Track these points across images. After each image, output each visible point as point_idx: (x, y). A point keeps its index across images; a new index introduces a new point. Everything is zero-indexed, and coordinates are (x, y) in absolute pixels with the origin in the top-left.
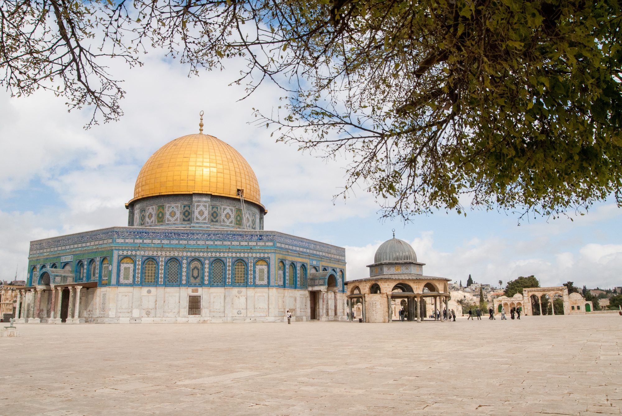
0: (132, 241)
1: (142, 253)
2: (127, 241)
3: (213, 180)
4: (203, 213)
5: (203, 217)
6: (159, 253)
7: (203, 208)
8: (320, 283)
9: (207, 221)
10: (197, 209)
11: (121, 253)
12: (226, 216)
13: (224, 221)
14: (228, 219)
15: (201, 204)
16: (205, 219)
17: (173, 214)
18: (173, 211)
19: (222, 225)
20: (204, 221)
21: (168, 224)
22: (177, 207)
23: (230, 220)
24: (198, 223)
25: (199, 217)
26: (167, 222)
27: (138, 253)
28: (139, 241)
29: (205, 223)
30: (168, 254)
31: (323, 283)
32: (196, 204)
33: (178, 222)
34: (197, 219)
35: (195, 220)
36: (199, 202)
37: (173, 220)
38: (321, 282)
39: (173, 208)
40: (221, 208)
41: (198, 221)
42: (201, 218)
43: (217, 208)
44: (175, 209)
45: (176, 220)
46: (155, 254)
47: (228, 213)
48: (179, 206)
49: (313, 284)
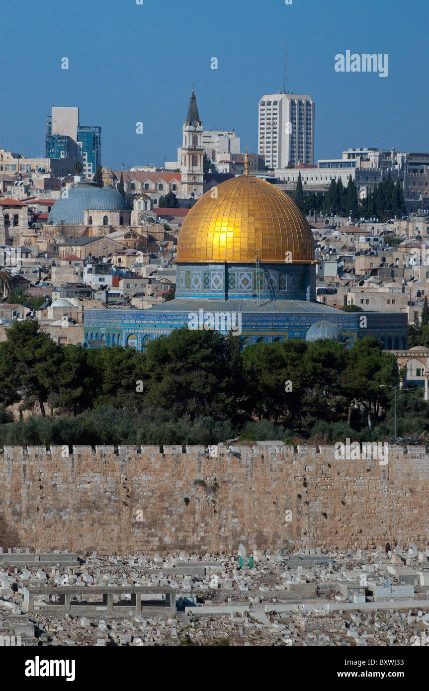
0: (134, 322)
1: (142, 331)
2: (131, 322)
3: (230, 246)
4: (218, 282)
5: (219, 285)
6: (153, 331)
7: (219, 277)
10: (213, 278)
11: (127, 331)
12: (243, 282)
13: (241, 287)
14: (245, 285)
15: (217, 272)
19: (238, 292)
20: (220, 289)
23: (248, 286)
24: (214, 291)
25: (215, 285)
27: (139, 331)
28: (139, 322)
29: (220, 291)
30: (159, 332)
32: (212, 272)
34: (214, 287)
35: (212, 289)
36: (214, 270)
40: (237, 274)
42: (217, 287)
43: (234, 274)
46: (150, 332)
47: (245, 279)
48: (201, 273)
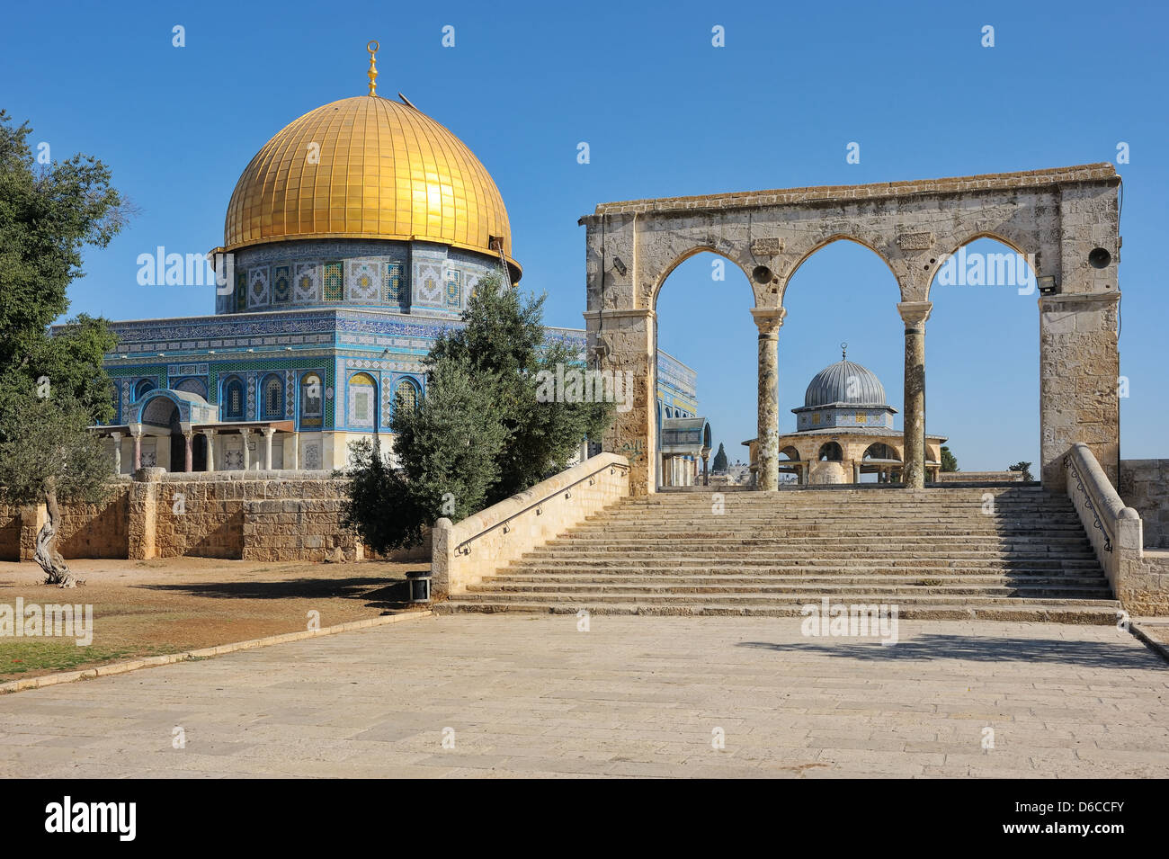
0: (371, 340)
1: (392, 366)
2: (362, 339)
3: (448, 212)
4: (434, 285)
5: (434, 293)
6: (424, 368)
7: (434, 275)
8: (690, 439)
9: (441, 303)
10: (421, 276)
11: (350, 362)
15: (430, 264)
16: (437, 297)
17: (365, 282)
18: (364, 276)
20: (436, 303)
21: (354, 304)
22: (374, 267)
24: (424, 305)
25: (425, 291)
26: (351, 299)
27: (384, 365)
28: (385, 341)
29: (437, 306)
31: (696, 439)
32: (419, 264)
33: (378, 300)
34: (422, 295)
35: (418, 300)
36: (425, 259)
37: (365, 295)
38: (692, 437)
39: (365, 268)
40: (463, 276)
41: (424, 301)
42: (430, 296)
43: (456, 275)
44: (370, 272)
45: (374, 295)
48: (380, 266)
49: (674, 440)
